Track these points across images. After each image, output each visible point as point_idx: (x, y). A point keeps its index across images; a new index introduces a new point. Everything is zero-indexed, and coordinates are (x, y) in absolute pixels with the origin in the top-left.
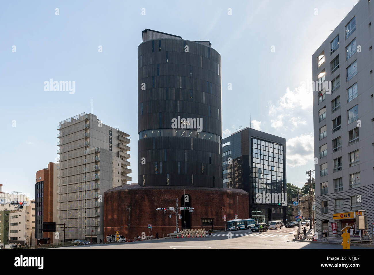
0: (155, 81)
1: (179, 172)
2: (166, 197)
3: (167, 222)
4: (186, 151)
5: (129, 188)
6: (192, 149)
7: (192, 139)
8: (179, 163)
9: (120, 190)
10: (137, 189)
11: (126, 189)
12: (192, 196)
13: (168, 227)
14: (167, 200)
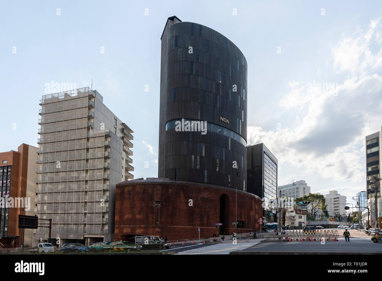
0: (194, 67)
1: (217, 170)
2: (205, 194)
3: (205, 222)
4: (224, 149)
5: (158, 181)
6: (230, 149)
7: (230, 139)
8: (218, 160)
9: (145, 182)
10: (170, 183)
11: (154, 182)
12: (230, 197)
13: (206, 228)
14: (206, 198)
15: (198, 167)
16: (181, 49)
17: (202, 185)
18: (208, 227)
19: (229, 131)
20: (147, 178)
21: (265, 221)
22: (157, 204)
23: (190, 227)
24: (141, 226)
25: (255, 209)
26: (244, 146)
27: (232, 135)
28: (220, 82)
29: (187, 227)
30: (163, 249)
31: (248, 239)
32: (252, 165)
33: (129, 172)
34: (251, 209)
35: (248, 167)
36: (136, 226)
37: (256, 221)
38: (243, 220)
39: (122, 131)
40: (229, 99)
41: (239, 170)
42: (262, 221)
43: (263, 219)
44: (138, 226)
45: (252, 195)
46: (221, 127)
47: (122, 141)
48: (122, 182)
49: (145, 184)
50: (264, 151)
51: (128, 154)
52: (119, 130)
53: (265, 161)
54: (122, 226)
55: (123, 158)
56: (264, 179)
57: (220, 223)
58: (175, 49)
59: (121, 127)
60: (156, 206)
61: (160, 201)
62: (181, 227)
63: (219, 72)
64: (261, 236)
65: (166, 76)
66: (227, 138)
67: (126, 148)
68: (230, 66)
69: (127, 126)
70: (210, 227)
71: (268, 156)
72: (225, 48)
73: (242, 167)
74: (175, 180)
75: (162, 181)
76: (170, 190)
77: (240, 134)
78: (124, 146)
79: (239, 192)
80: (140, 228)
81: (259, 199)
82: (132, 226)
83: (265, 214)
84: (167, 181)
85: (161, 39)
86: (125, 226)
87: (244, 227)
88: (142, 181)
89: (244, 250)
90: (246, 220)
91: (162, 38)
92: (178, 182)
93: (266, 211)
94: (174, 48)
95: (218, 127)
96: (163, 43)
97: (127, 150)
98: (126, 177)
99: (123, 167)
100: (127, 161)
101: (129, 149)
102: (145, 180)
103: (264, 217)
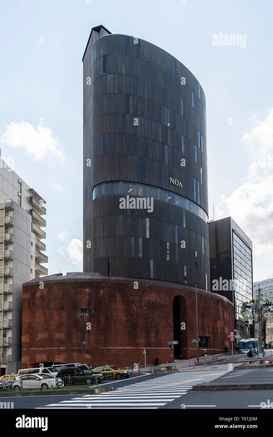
0: (131, 103)
1: (168, 259)
2: (152, 297)
3: (153, 340)
4: (176, 227)
5: (83, 277)
6: (184, 226)
7: (184, 211)
8: (168, 244)
9: (64, 280)
10: (101, 280)
11: (78, 279)
12: (186, 299)
13: (154, 348)
14: (153, 303)
15: (141, 255)
16: (112, 76)
17: (148, 283)
18: (157, 347)
19: (183, 199)
20: (68, 274)
21: (238, 336)
22: (82, 314)
23: (131, 348)
24: (61, 348)
25: (224, 317)
26: (204, 222)
27: (187, 205)
28: (169, 124)
29: (128, 348)
30: (95, 384)
31: (216, 365)
32: (217, 250)
33: (40, 264)
34: (217, 318)
35: (210, 254)
36: (54, 348)
37: (225, 337)
38: (207, 335)
39: (30, 200)
40: (181, 151)
41: (198, 259)
42: (234, 336)
43: (235, 333)
44: (56, 348)
45: (219, 297)
46: (171, 194)
47: (30, 217)
48: (32, 279)
49: (66, 283)
50: (233, 229)
51: (40, 237)
52: (26, 200)
53: (234, 244)
54: (32, 349)
55: (32, 243)
56: (234, 271)
57: (175, 340)
58: (102, 76)
59: (28, 195)
60: (81, 316)
61: (87, 309)
62: (118, 348)
63: (166, 109)
64: (233, 359)
65: (91, 117)
66: (180, 210)
67: (36, 227)
68: (182, 100)
69: (36, 193)
70: (160, 347)
71: (238, 237)
72: (174, 73)
73: (203, 253)
74: (108, 276)
75: (89, 277)
76: (102, 291)
77: (199, 204)
78: (33, 224)
79: (200, 293)
80: (59, 352)
81: (228, 303)
82: (48, 348)
83: (238, 325)
84: (96, 276)
85: (83, 60)
86: (36, 349)
87: (208, 347)
88: (60, 278)
89: (213, 382)
90: (210, 336)
91: (85, 58)
92: (113, 278)
93: (238, 320)
94: (102, 73)
95: (167, 194)
96: (86, 67)
97: (37, 230)
98: (37, 273)
99: (32, 256)
100: (37, 248)
101: (39, 228)
102: (65, 276)
103: (236, 330)
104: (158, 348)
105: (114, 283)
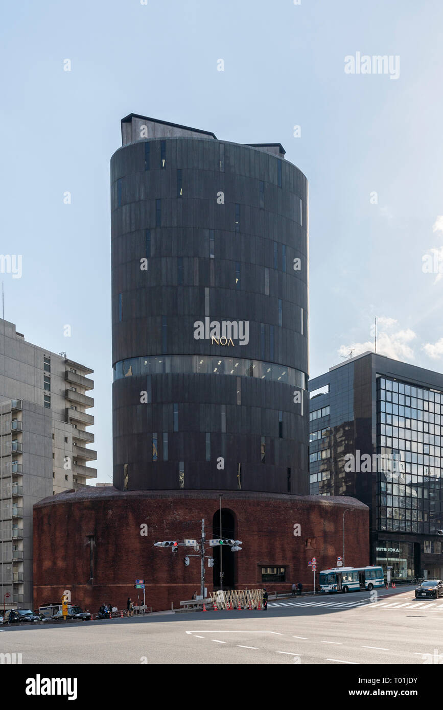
1: (208, 456)
2: (178, 515)
8: (208, 435)
10: (110, 497)
12: (237, 513)
13: (181, 585)
14: (181, 522)
17: (171, 495)
22: (89, 542)
24: (67, 586)
34: (305, 535)
36: (60, 586)
38: (280, 563)
60: (88, 545)
61: (94, 536)
76: (110, 512)
87: (286, 580)
92: (125, 494)
104: (186, 585)
105: (126, 500)
